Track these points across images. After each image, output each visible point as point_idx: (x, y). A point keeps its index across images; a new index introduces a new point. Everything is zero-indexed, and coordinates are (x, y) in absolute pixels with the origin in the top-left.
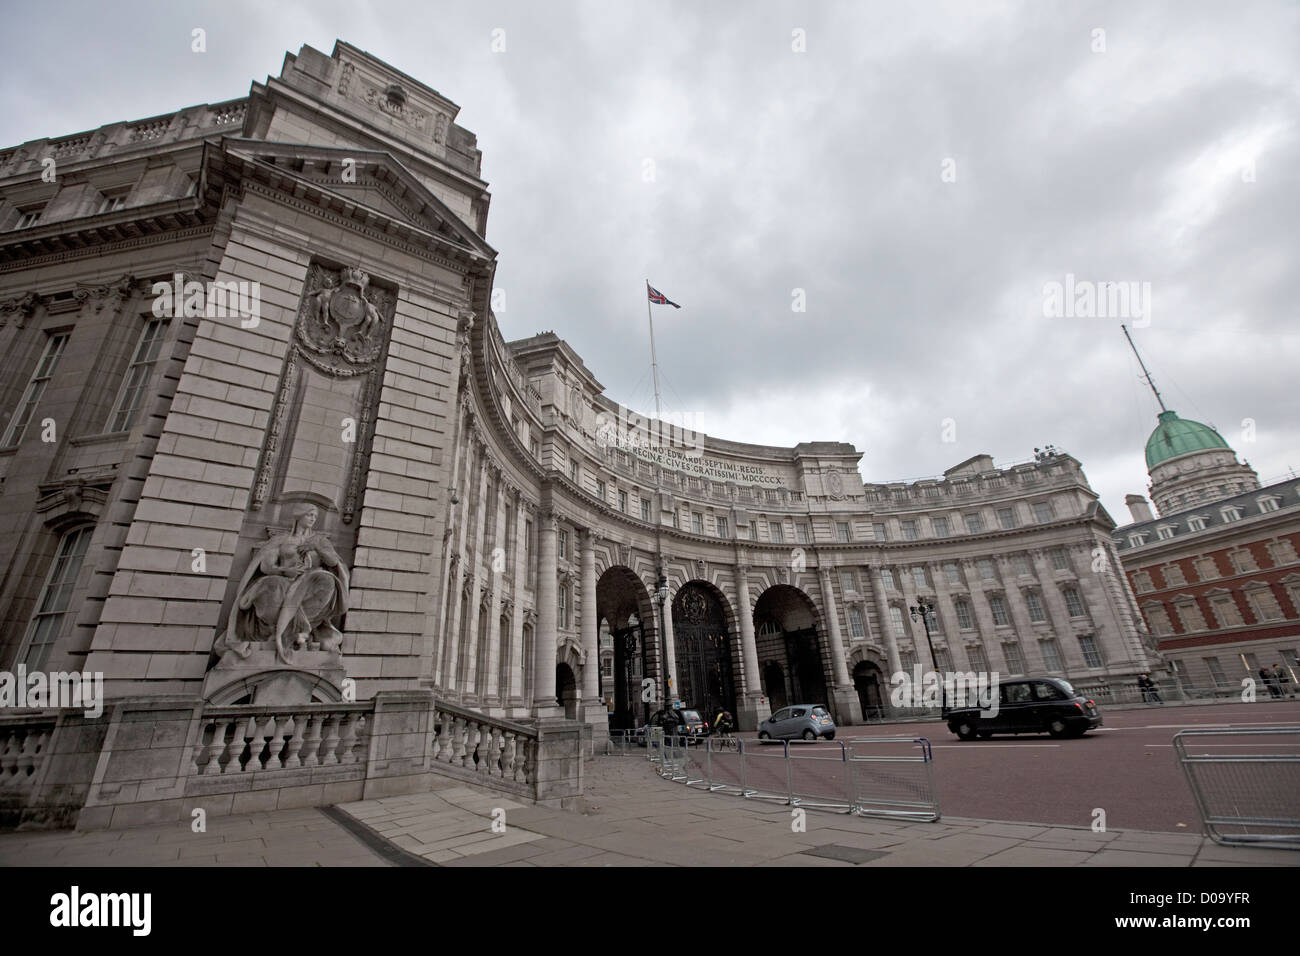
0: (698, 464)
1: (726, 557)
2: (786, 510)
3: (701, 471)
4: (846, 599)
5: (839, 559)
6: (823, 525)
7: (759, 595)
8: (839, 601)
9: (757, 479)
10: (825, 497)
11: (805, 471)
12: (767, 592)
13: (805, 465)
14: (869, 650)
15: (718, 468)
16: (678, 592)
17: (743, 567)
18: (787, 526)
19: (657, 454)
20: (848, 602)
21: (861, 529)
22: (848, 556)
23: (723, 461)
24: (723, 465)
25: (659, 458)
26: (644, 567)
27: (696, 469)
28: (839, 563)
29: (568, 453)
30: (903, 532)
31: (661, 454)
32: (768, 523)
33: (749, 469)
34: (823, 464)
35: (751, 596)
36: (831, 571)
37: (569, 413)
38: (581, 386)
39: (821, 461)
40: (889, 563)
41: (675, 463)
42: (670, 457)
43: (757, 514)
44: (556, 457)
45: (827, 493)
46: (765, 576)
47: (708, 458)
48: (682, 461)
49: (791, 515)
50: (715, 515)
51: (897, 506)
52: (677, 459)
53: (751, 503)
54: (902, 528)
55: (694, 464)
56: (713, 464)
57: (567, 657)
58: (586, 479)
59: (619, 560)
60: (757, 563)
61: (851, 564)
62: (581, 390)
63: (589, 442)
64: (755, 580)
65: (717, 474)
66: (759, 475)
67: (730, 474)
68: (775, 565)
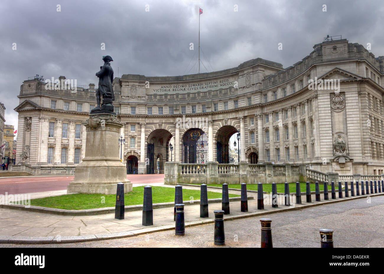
0: (202, 86)
2: (230, 96)
3: (203, 88)
4: (249, 128)
5: (246, 113)
6: (242, 100)
7: (218, 130)
8: (245, 129)
9: (226, 84)
10: (245, 87)
12: (221, 128)
13: (240, 74)
14: (253, 148)
15: (210, 84)
16: (185, 133)
18: (230, 102)
19: (183, 88)
20: (249, 130)
21: (255, 99)
22: (250, 111)
23: (212, 81)
24: (212, 83)
25: (184, 89)
26: (170, 127)
27: (201, 88)
28: (246, 115)
29: (129, 106)
30: (273, 97)
31: (185, 88)
32: (223, 103)
33: (223, 81)
34: (245, 72)
35: (214, 131)
36: (243, 119)
37: (129, 95)
38: (137, 84)
39: (245, 71)
40: (266, 112)
41: (191, 89)
42: (189, 87)
43: (218, 100)
44: (123, 109)
45: (245, 85)
46: (220, 123)
47: (206, 82)
48: (195, 87)
49: (231, 98)
50: (201, 104)
51: (272, 84)
52: (193, 87)
53: (216, 97)
54: (273, 95)
55: (200, 86)
56: (208, 83)
57: (132, 154)
58: (140, 110)
59: (158, 128)
60: (216, 119)
61: (250, 115)
62: (137, 85)
63: (143, 98)
64: (216, 125)
65: (210, 87)
66: (227, 82)
67: (215, 86)
68: (223, 118)
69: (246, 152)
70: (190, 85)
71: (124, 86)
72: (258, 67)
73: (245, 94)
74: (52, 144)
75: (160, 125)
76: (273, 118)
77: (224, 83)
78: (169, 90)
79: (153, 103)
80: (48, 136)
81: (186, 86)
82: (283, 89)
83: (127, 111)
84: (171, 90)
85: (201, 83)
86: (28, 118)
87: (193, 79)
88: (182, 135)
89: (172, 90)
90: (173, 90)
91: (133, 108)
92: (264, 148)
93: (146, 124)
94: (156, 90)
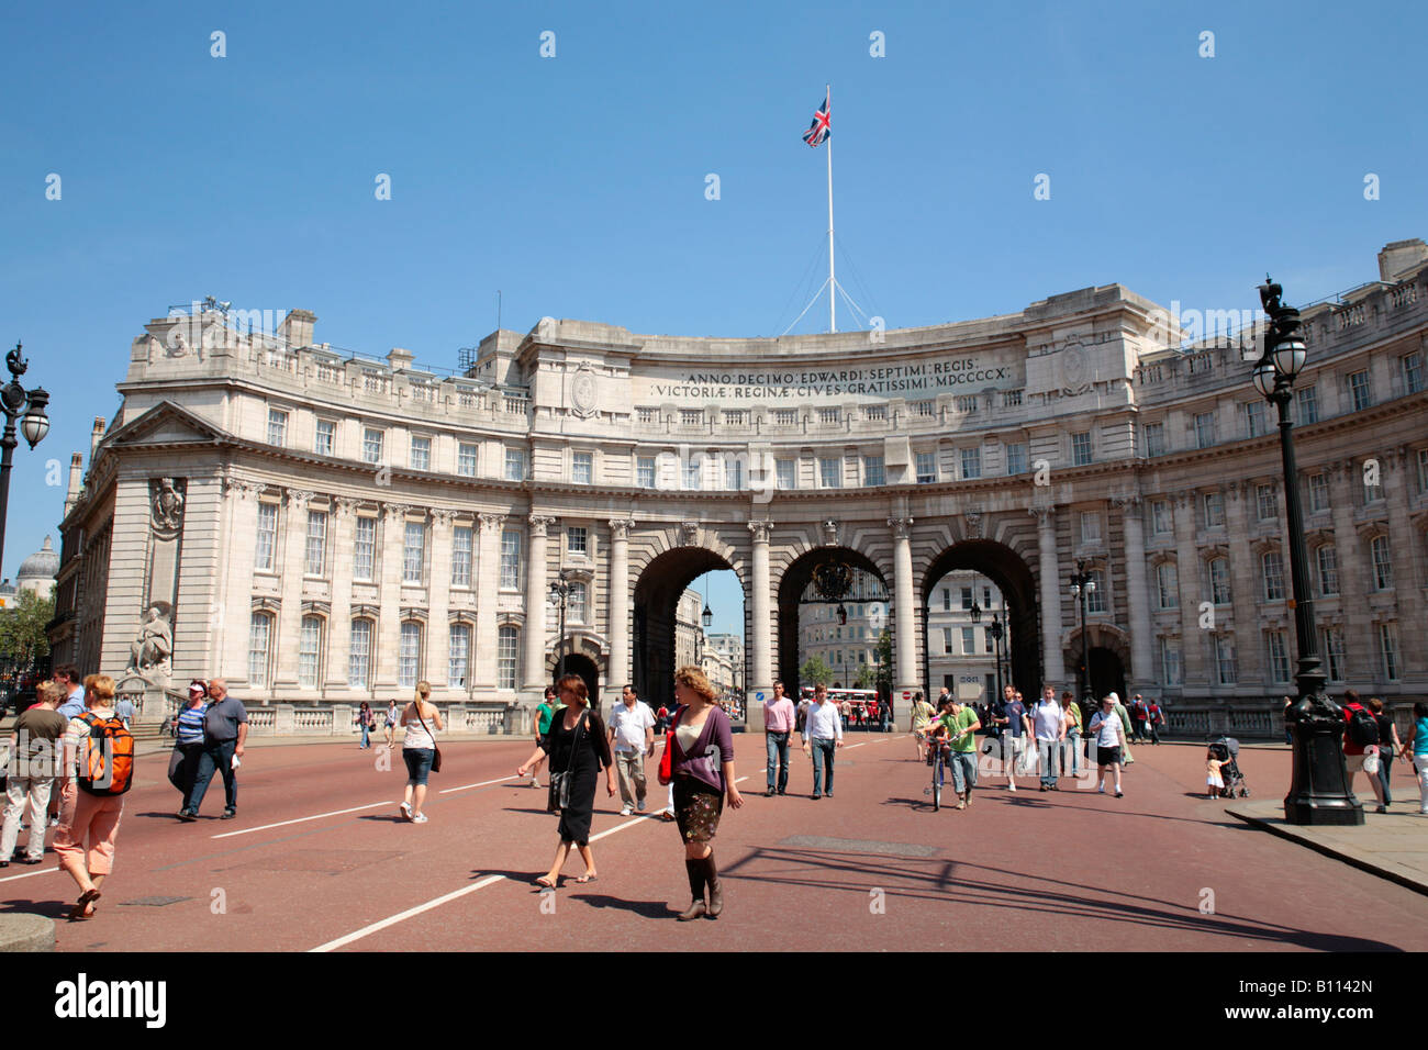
0: (857, 381)
1: (874, 510)
3: (861, 388)
4: (1078, 553)
6: (1047, 441)
7: (933, 555)
8: (1061, 558)
10: (1057, 391)
11: (1032, 353)
12: (950, 550)
13: (1031, 341)
14: (1101, 632)
15: (893, 377)
18: (990, 449)
19: (780, 387)
20: (1077, 559)
21: (1110, 439)
22: (1083, 485)
23: (903, 364)
24: (902, 371)
25: (784, 390)
26: (729, 542)
27: (852, 388)
28: (1066, 499)
29: (568, 450)
30: (1191, 432)
31: (787, 385)
32: (957, 450)
33: (950, 366)
34: (1059, 335)
35: (918, 560)
36: (1050, 515)
37: (568, 404)
38: (598, 361)
39: (1056, 329)
40: (1158, 491)
41: (812, 390)
42: (804, 385)
43: (934, 441)
44: (543, 460)
45: (1059, 386)
46: (945, 529)
47: (877, 367)
48: (826, 383)
49: (993, 431)
50: (860, 454)
51: (1187, 385)
52: (818, 383)
53: (928, 425)
54: (1189, 428)
55: (849, 382)
56: (884, 373)
57: (578, 649)
58: (610, 465)
59: (679, 541)
60: (929, 513)
61: (1085, 499)
62: (599, 367)
63: (620, 419)
64: (928, 537)
65: (891, 386)
66: (967, 371)
67: (914, 383)
68: (960, 512)
69: (1068, 647)
70: (807, 377)
71: (547, 367)
72: (1120, 316)
73: (1060, 420)
74: (267, 601)
75: (687, 533)
76: (1195, 515)
77: (952, 372)
78: (721, 391)
79: (662, 438)
80: (252, 564)
81: (788, 379)
82: (1244, 403)
83: (558, 469)
84: (727, 392)
85: (853, 368)
86: (169, 483)
87: (820, 351)
88: (781, 573)
89: (733, 392)
90: (738, 393)
91: (583, 457)
92: (1152, 629)
93: (634, 524)
94: (667, 390)
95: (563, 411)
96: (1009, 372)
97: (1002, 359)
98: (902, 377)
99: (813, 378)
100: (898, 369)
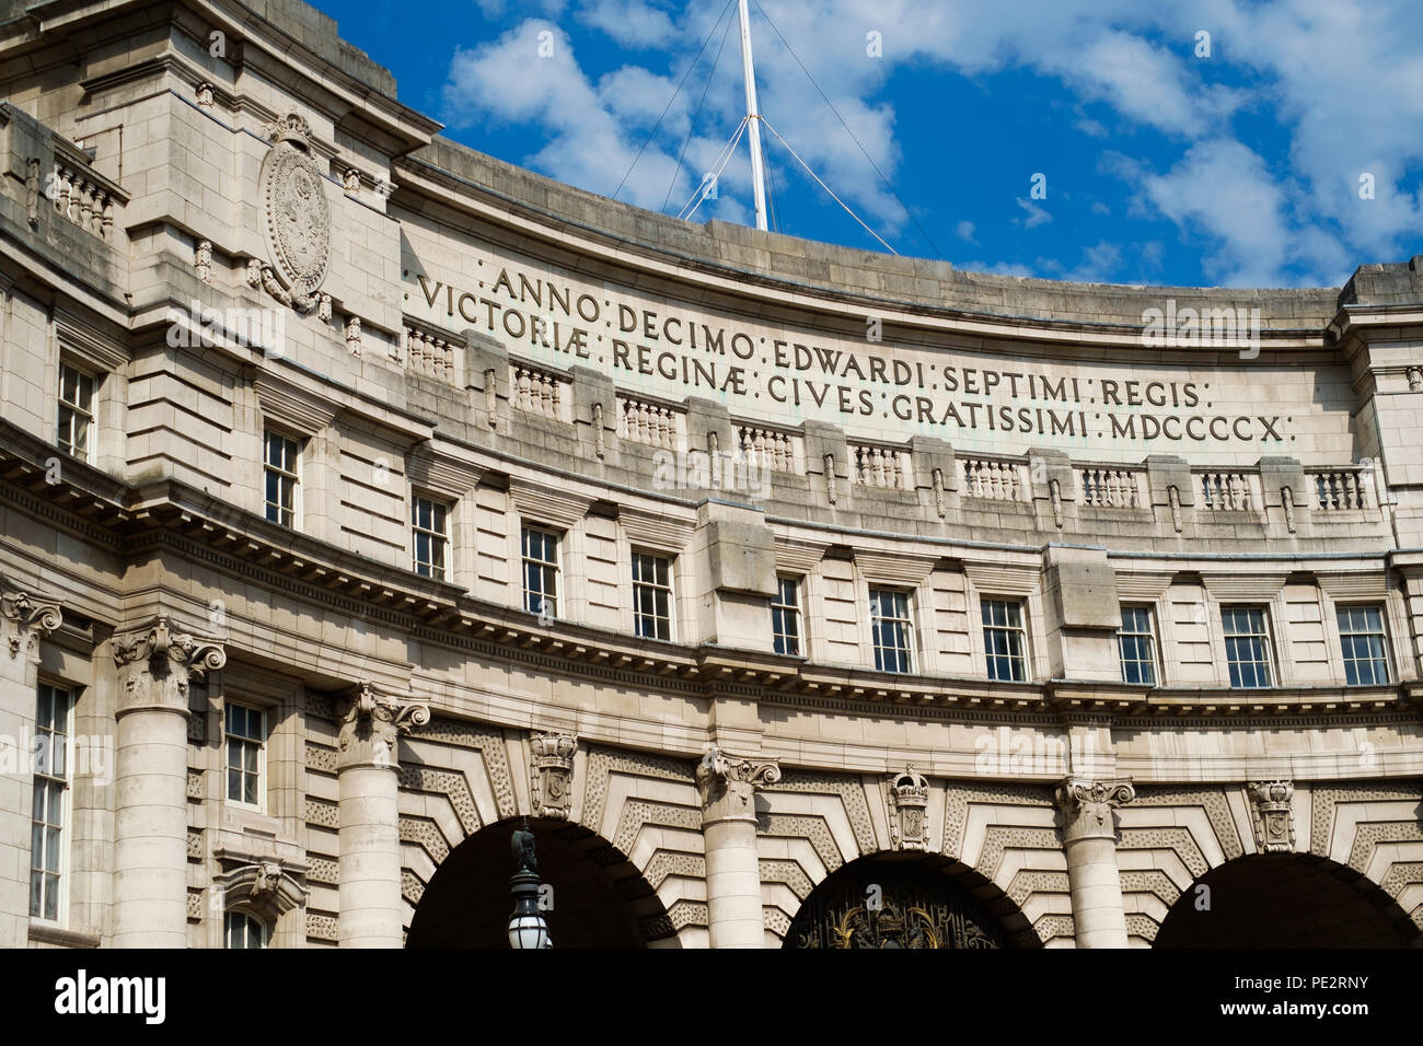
0: (912, 390)
2: (1295, 549)
3: (925, 410)
9: (1173, 427)
15: (1001, 394)
16: (806, 905)
17: (1097, 794)
18: (1298, 613)
19: (723, 364)
23: (1023, 367)
24: (1023, 383)
25: (734, 376)
26: (648, 814)
27: (902, 406)
29: (246, 400)
31: (739, 363)
33: (1141, 390)
38: (324, 129)
41: (804, 390)
42: (781, 372)
43: (1160, 575)
46: (1195, 820)
47: (961, 359)
48: (835, 380)
49: (1303, 567)
50: (972, 587)
52: (816, 374)
53: (1136, 531)
55: (893, 390)
56: (979, 384)
58: (356, 495)
59: (525, 796)
62: (322, 146)
63: (372, 342)
65: (997, 418)
66: (1184, 412)
67: (1054, 420)
68: (1239, 777)
70: (789, 351)
71: (181, 90)
75: (551, 770)
77: (1147, 408)
78: (576, 338)
81: (744, 346)
84: (591, 344)
85: (902, 351)
89: (609, 349)
90: (620, 357)
91: (284, 441)
93: (425, 717)
94: (443, 291)
95: (236, 261)
96: (1291, 428)
97: (1270, 393)
98: (1025, 400)
99: (804, 360)
100: (1013, 376)
